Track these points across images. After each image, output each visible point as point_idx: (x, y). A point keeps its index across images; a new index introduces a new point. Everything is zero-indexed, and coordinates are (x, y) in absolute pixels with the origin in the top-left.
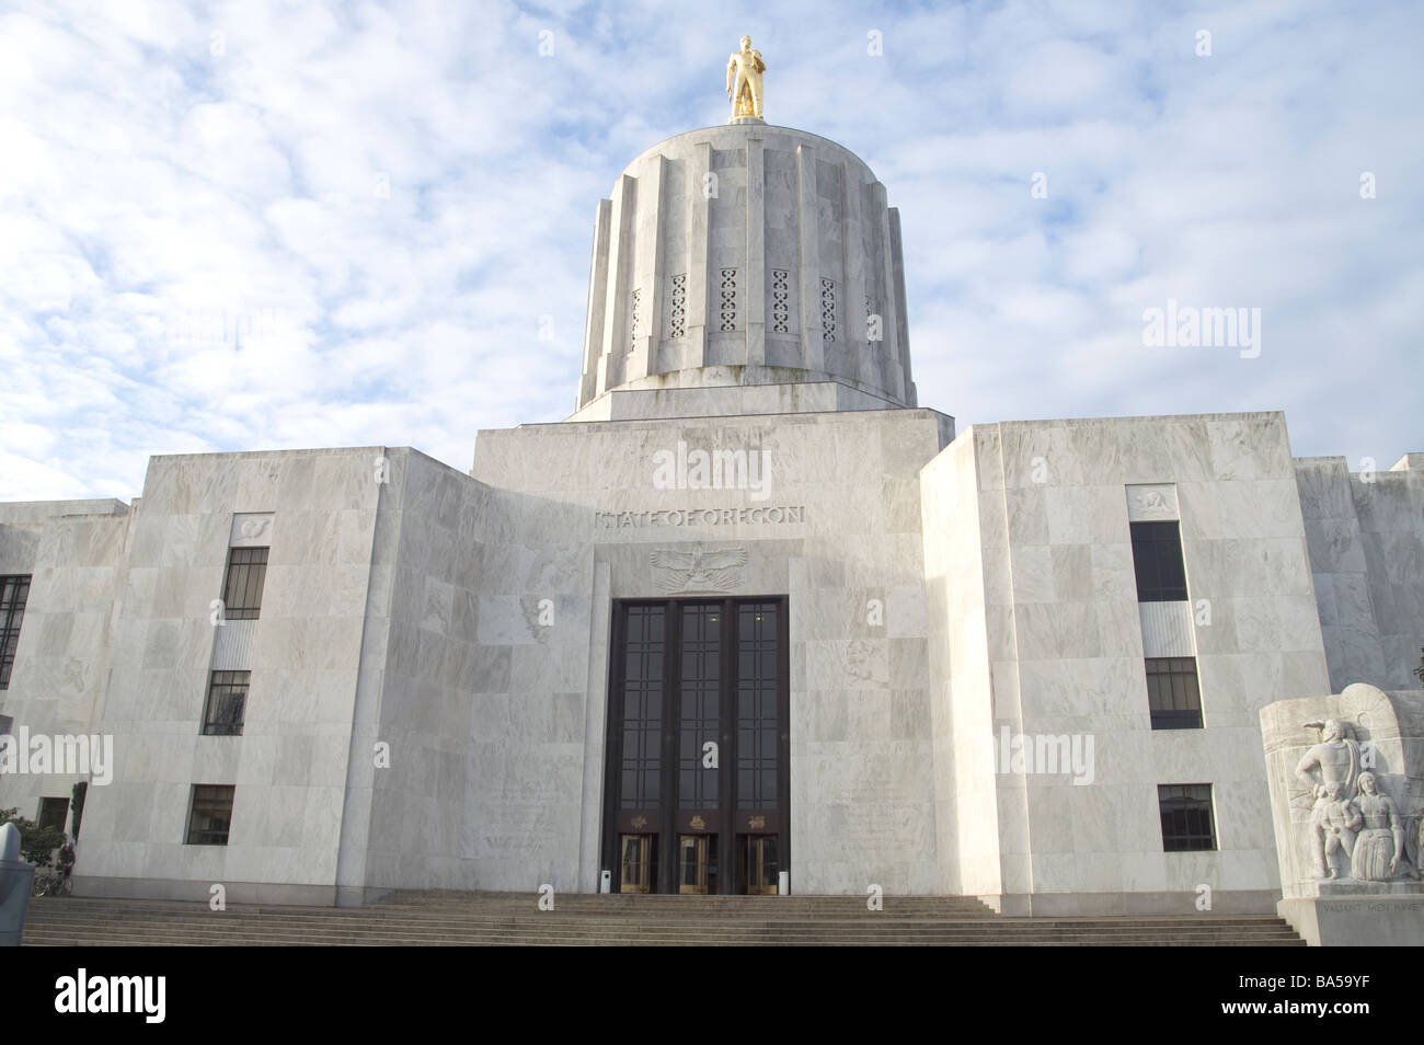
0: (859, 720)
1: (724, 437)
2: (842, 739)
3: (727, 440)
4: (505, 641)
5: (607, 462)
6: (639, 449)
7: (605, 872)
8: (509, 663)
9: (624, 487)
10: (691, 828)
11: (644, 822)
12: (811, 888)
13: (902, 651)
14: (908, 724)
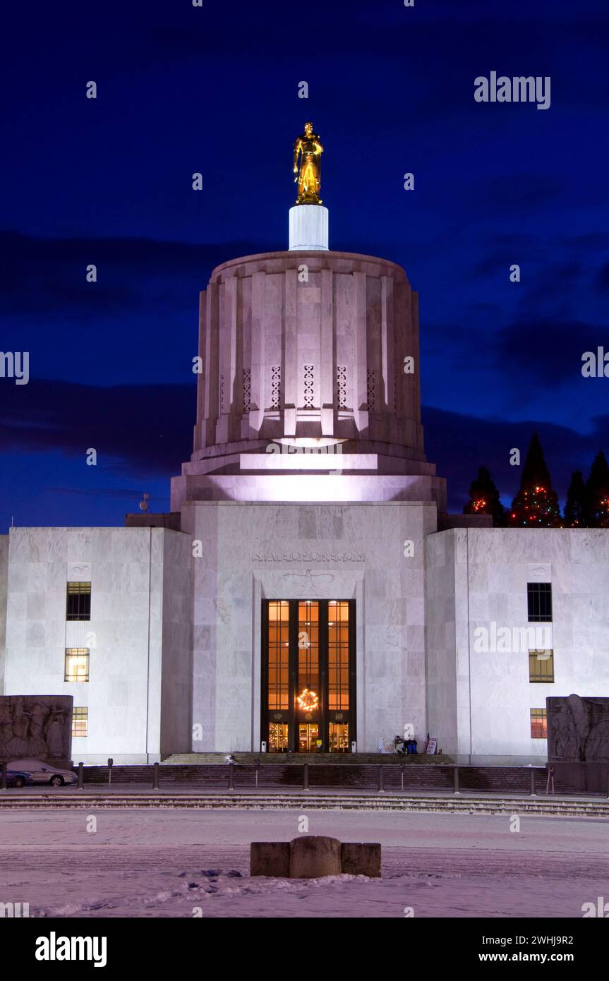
0: (392, 666)
1: (321, 512)
2: (382, 676)
3: (323, 513)
4: (206, 623)
5: (258, 524)
6: (275, 516)
7: (263, 742)
8: (209, 634)
9: (267, 538)
10: (305, 719)
11: (281, 716)
12: (368, 750)
13: (414, 632)
14: (416, 669)
